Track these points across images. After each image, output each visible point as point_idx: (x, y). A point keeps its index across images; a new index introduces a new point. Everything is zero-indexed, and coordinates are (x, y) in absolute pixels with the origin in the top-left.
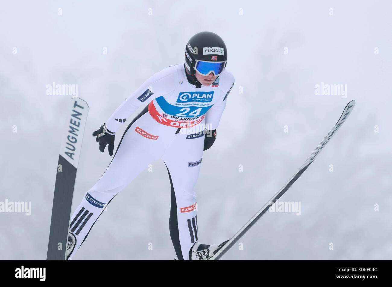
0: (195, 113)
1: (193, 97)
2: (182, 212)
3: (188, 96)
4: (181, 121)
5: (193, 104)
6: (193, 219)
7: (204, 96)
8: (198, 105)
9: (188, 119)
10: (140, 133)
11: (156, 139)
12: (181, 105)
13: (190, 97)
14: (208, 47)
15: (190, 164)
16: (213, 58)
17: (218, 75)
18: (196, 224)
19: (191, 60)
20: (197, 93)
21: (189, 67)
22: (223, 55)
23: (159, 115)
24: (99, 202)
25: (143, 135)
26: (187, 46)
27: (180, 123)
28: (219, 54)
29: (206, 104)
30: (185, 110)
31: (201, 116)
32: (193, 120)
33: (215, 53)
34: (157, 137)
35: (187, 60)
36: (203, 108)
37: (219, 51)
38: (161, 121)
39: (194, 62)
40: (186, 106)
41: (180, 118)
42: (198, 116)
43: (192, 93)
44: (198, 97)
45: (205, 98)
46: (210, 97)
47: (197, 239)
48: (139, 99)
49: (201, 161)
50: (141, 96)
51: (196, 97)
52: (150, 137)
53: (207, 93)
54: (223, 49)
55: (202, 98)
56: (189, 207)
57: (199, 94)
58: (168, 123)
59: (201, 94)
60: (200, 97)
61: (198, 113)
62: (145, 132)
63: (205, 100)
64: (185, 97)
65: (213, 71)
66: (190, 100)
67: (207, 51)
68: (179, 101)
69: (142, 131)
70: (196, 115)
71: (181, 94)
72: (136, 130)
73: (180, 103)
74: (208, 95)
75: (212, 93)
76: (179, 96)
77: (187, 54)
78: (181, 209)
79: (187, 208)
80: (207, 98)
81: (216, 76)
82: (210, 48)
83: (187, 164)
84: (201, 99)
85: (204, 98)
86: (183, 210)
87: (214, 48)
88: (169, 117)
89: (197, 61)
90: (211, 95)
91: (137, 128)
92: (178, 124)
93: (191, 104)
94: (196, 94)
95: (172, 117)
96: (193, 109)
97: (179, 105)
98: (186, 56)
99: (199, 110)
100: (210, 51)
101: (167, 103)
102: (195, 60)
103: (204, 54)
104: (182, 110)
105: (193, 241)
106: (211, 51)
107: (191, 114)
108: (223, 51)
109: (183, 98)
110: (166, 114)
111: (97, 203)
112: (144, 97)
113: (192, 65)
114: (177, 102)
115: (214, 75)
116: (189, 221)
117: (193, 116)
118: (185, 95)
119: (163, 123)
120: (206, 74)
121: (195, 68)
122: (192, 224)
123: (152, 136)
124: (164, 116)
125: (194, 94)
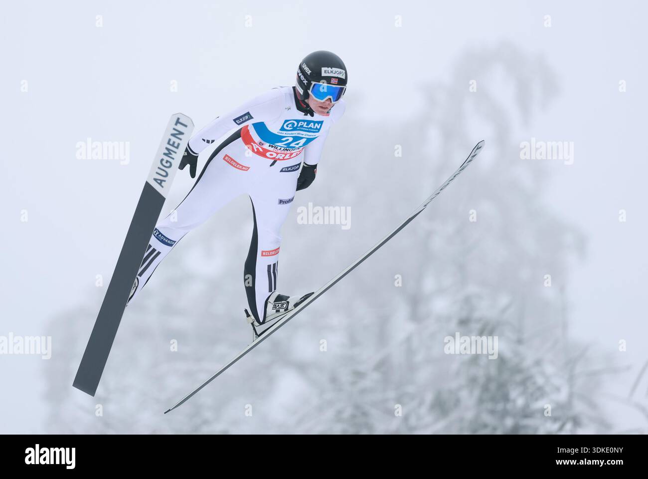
0: (298, 144)
1: (299, 126)
2: (262, 255)
3: (294, 124)
4: (279, 151)
5: (298, 134)
6: (274, 265)
7: (312, 125)
8: (303, 135)
9: (287, 150)
10: (228, 162)
11: (247, 170)
12: (284, 133)
13: (295, 126)
14: (328, 67)
15: (281, 202)
16: (333, 81)
17: (335, 102)
18: (276, 271)
19: (305, 82)
20: (304, 121)
21: (302, 90)
22: (344, 78)
23: (255, 143)
24: (169, 239)
25: (232, 165)
26: (300, 65)
27: (277, 154)
28: (340, 76)
29: (311, 135)
30: (288, 140)
31: (302, 147)
32: (293, 152)
33: (336, 75)
34: (249, 168)
35: (300, 82)
36: (307, 138)
37: (340, 73)
38: (256, 150)
39: (309, 84)
40: (289, 135)
41: (279, 148)
42: (300, 147)
43: (298, 121)
44: (305, 126)
45: (313, 127)
46: (318, 127)
47: (275, 289)
48: (235, 120)
49: (293, 198)
50: (238, 118)
51: (302, 126)
52: (241, 167)
53: (315, 122)
54: (344, 71)
55: (309, 127)
56: (272, 251)
57: (306, 123)
58: (263, 154)
59: (309, 122)
60: (307, 126)
61: (301, 144)
62: (235, 161)
63: (312, 130)
64: (290, 125)
65: (331, 97)
66: (294, 129)
67: (325, 71)
68: (282, 129)
69: (232, 159)
70: (297, 146)
71: (286, 121)
72: (224, 159)
73: (283, 132)
74: (316, 125)
75: (321, 122)
76: (284, 124)
77: (300, 74)
78: (263, 252)
79: (269, 252)
80: (315, 128)
81: (333, 102)
82: (330, 68)
83: (277, 202)
84: (307, 128)
85: (311, 128)
86: (264, 254)
87: (334, 69)
88: (266, 146)
89: (313, 83)
90: (320, 124)
91: (226, 155)
92: (275, 155)
93: (295, 133)
94: (303, 123)
95: (270, 146)
96: (296, 139)
97: (281, 133)
98: (299, 77)
99: (302, 141)
100: (330, 72)
101: (268, 130)
102: (311, 81)
103: (323, 75)
104: (284, 139)
105: (270, 290)
106: (332, 72)
107: (292, 145)
108: (344, 74)
109: (287, 126)
110: (263, 142)
111: (166, 241)
112: (241, 120)
113: (306, 88)
114: (280, 130)
115: (331, 102)
116: (269, 266)
117: (294, 147)
118: (290, 123)
119: (258, 153)
120: (322, 99)
121: (310, 92)
122: (272, 271)
123: (243, 166)
124: (261, 144)
125: (300, 123)
